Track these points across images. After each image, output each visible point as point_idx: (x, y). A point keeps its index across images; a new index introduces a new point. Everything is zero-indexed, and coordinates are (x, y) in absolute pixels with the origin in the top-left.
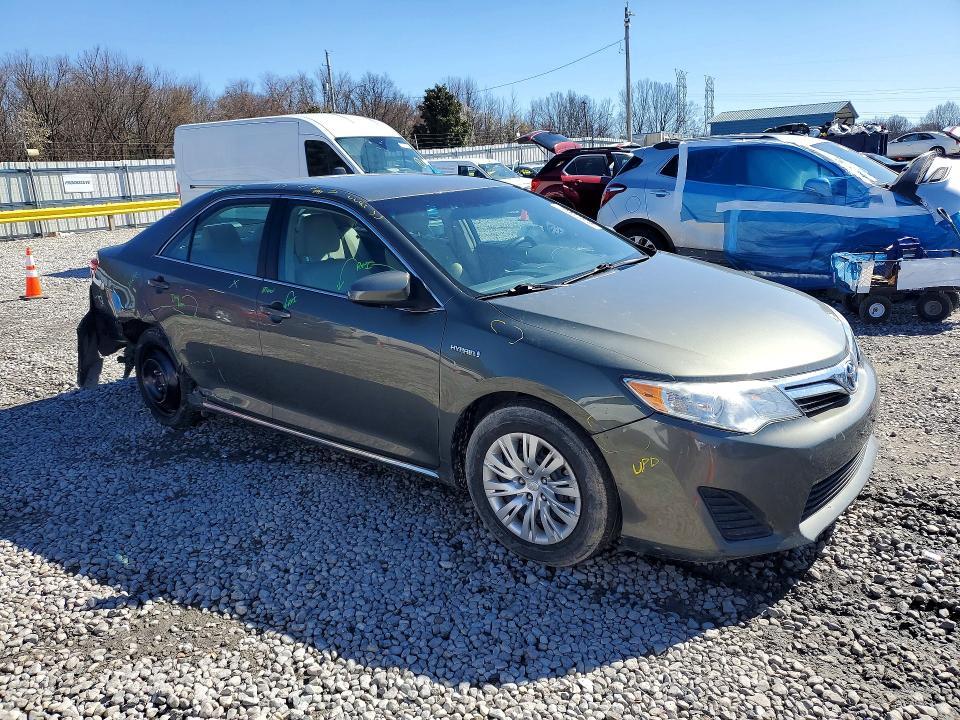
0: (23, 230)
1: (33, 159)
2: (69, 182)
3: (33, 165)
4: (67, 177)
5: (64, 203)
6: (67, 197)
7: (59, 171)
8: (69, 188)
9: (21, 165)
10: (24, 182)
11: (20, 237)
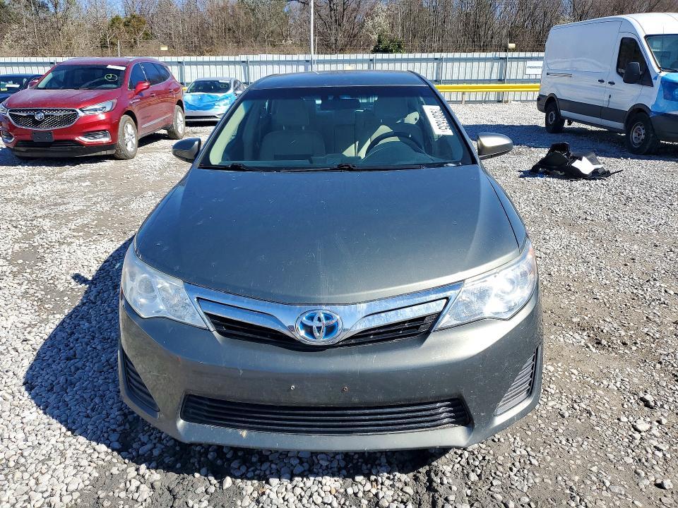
0: (492, 97)
1: (511, 50)
2: (530, 67)
3: (510, 55)
4: (530, 63)
5: (522, 81)
6: (526, 77)
7: (525, 59)
8: (529, 71)
9: (503, 55)
10: (502, 65)
11: (490, 102)
